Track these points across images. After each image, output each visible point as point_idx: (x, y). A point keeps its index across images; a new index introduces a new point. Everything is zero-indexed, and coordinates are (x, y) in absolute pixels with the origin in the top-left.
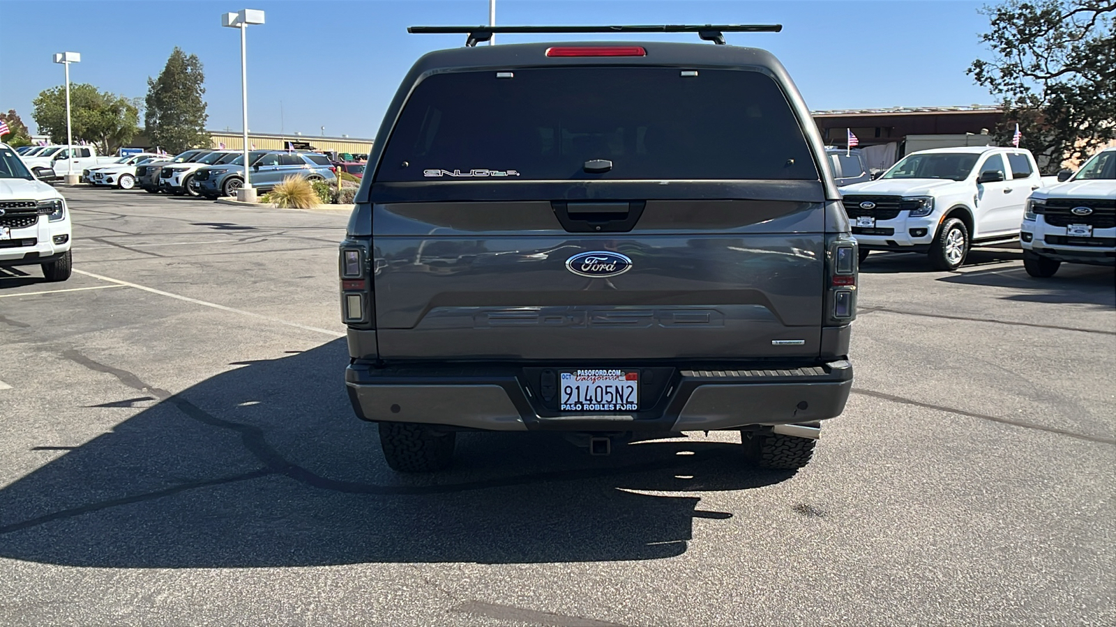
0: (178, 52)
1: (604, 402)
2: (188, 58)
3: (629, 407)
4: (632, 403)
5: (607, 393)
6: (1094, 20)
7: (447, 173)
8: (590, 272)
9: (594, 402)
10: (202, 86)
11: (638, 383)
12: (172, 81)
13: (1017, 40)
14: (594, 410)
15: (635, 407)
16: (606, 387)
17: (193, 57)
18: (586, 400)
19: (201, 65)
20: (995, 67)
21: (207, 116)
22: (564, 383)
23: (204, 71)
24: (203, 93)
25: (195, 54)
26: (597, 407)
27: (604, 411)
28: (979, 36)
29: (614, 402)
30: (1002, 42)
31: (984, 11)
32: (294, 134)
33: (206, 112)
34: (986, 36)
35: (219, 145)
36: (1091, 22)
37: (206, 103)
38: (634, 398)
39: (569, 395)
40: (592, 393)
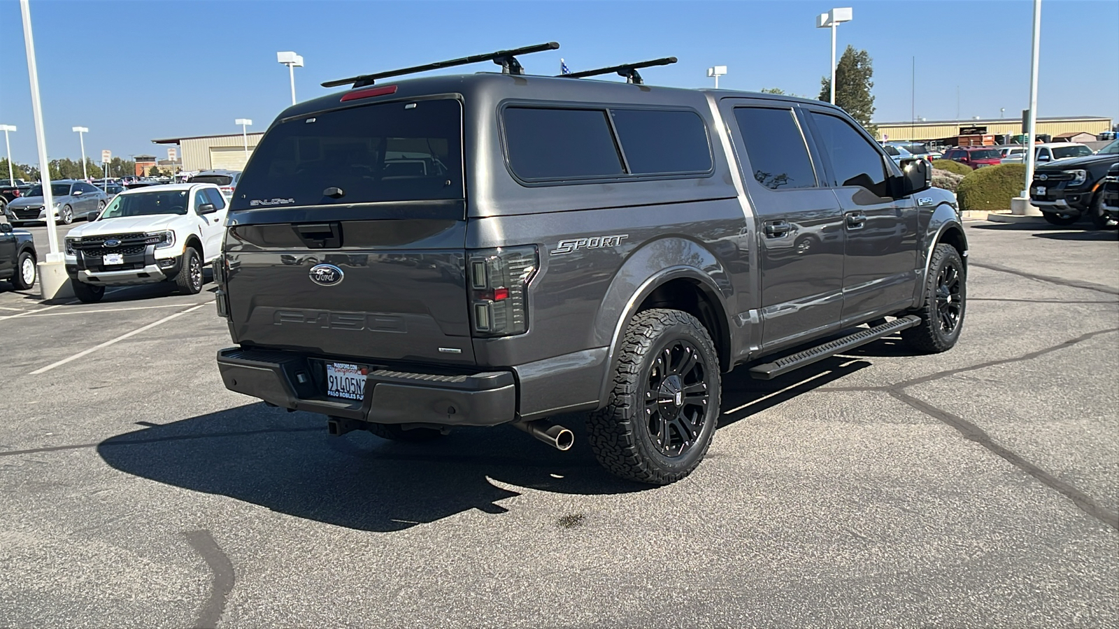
0: (850, 50)
1: (351, 392)
2: (859, 54)
5: (352, 384)
7: (260, 202)
9: (345, 391)
10: (871, 80)
12: (843, 79)
14: (346, 398)
17: (863, 53)
18: (341, 389)
19: (870, 60)
21: (874, 109)
22: (329, 373)
23: (873, 66)
24: (871, 87)
25: (864, 50)
27: (351, 399)
29: (356, 392)
32: (972, 119)
33: (874, 105)
35: (883, 136)
37: (874, 97)
39: (332, 383)
40: (344, 384)
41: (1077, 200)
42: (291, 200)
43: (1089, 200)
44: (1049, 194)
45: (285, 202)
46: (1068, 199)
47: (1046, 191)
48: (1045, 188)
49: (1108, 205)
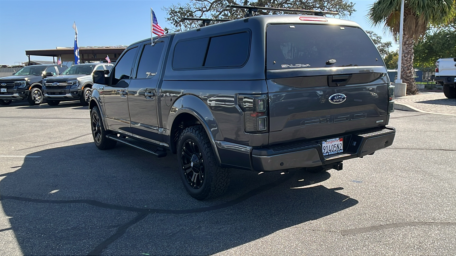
1: (334, 151)
3: (341, 151)
4: (341, 150)
5: (335, 147)
6: (202, 14)
7: (289, 66)
8: (336, 102)
9: (331, 151)
11: (343, 142)
13: (179, 21)
14: (332, 154)
15: (342, 151)
16: (335, 145)
18: (329, 151)
20: (172, 31)
22: (323, 145)
26: (333, 153)
27: (335, 154)
28: (166, 18)
29: (337, 150)
30: (174, 21)
31: (164, 9)
34: (168, 19)
36: (201, 15)
38: (342, 148)
39: (325, 150)
40: (331, 148)
41: (23, 94)
42: (308, 65)
43: (28, 94)
44: (8, 91)
45: (304, 66)
46: (20, 93)
47: (7, 90)
48: (6, 89)
49: (48, 94)
